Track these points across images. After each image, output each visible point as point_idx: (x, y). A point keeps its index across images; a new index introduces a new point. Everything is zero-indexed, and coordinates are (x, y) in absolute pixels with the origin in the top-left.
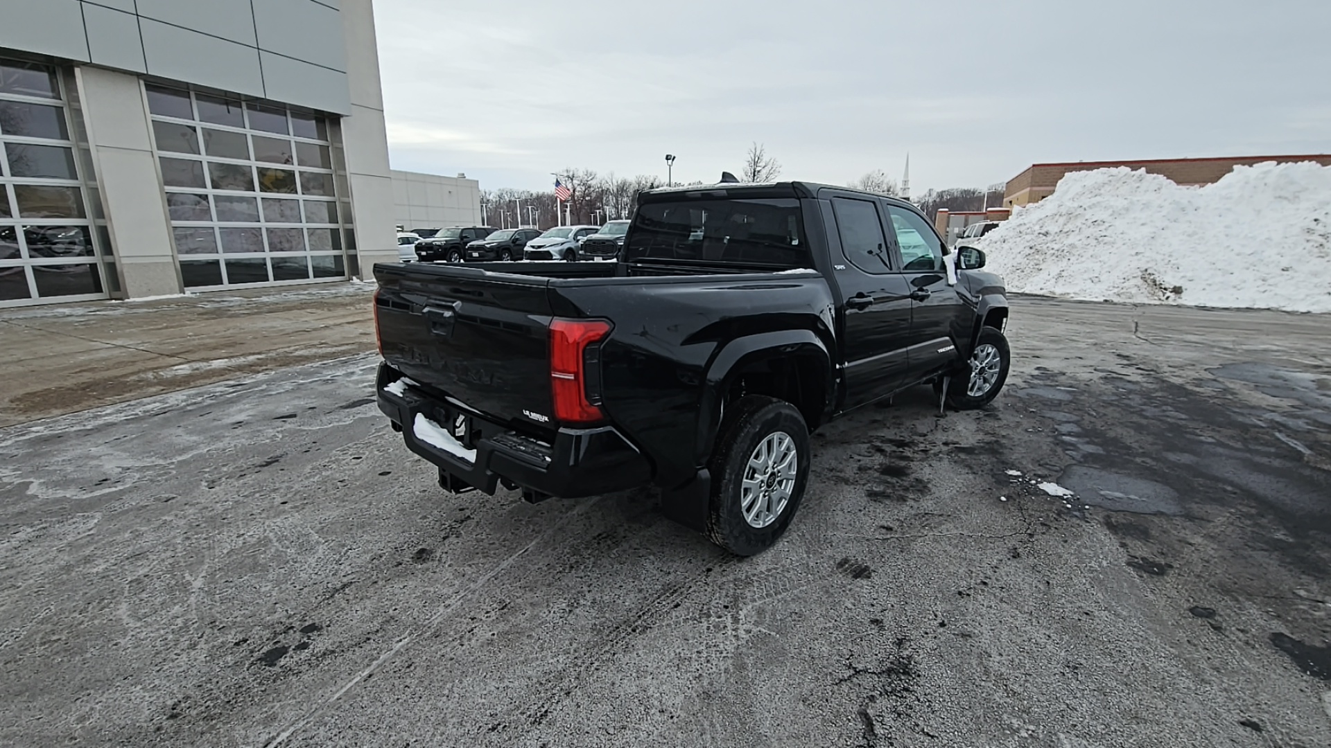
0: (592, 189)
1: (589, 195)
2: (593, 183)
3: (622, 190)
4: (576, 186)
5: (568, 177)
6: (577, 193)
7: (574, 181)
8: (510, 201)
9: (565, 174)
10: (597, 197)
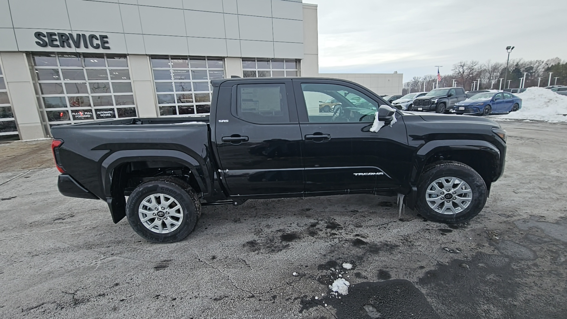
0: (475, 70)
1: (472, 74)
2: (475, 67)
3: (495, 69)
4: (465, 70)
5: (461, 66)
6: (465, 74)
7: (464, 68)
8: (429, 81)
9: (459, 64)
10: (477, 75)
